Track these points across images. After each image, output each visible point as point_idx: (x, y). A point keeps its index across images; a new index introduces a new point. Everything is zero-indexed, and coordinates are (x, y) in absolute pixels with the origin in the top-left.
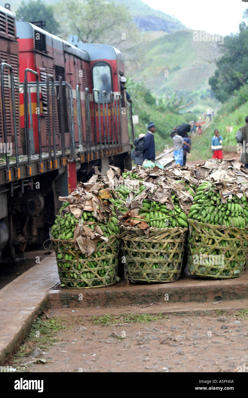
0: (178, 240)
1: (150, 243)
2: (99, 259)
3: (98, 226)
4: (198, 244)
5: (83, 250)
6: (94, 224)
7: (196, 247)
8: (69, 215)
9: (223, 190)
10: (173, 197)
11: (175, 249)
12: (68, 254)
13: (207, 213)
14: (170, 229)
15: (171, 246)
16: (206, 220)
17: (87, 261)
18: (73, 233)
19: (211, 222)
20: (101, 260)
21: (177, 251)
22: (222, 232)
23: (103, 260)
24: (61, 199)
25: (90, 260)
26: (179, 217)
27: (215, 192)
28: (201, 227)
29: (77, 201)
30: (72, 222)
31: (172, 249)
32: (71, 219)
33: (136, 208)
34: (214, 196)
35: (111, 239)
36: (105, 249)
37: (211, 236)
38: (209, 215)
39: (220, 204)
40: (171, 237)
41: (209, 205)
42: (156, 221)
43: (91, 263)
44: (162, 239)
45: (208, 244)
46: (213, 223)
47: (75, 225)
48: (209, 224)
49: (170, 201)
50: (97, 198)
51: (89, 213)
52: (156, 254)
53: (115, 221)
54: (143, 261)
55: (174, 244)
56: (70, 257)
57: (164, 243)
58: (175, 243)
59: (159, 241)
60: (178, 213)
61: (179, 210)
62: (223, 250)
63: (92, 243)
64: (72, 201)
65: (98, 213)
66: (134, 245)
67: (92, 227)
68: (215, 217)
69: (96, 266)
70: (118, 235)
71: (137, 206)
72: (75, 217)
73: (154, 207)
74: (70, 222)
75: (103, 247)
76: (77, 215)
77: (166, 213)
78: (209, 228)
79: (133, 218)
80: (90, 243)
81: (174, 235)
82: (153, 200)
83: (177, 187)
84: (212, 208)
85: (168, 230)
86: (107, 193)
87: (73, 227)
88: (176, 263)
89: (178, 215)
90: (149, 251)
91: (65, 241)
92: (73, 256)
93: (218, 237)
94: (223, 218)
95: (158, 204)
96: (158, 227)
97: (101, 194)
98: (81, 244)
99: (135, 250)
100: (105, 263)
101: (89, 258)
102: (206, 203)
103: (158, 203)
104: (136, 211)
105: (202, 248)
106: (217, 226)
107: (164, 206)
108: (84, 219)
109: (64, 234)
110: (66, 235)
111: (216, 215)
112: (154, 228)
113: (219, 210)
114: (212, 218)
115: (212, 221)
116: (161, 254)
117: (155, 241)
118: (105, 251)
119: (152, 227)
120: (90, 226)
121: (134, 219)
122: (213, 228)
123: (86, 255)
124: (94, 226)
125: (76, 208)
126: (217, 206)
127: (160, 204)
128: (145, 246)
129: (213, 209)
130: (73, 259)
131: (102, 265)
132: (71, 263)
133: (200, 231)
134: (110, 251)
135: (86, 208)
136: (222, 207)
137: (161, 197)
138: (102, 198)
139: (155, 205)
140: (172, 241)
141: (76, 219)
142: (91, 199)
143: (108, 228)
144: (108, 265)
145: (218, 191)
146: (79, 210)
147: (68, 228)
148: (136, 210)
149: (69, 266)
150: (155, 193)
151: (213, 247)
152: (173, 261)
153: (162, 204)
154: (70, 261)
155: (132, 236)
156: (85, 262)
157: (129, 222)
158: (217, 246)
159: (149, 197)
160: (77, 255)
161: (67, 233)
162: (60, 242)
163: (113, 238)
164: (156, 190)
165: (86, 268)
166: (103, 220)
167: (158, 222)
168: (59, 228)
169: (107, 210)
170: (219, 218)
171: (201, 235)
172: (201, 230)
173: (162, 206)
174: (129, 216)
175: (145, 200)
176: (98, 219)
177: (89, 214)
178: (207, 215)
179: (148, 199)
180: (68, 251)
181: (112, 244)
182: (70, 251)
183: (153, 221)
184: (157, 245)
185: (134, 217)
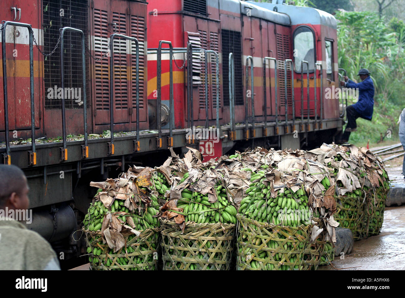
0: (221, 238)
1: (187, 239)
2: (131, 255)
3: (131, 218)
4: (245, 243)
5: (110, 245)
6: (126, 214)
7: (243, 247)
8: (99, 203)
9: (274, 182)
10: (220, 187)
11: (217, 248)
12: (97, 247)
13: (254, 208)
14: (210, 225)
15: (212, 244)
16: (253, 217)
17: (116, 257)
18: (102, 223)
19: (259, 219)
20: (133, 256)
21: (219, 251)
22: (270, 230)
23: (137, 257)
24: (93, 184)
25: (120, 255)
26: (224, 211)
27: (266, 184)
28: (248, 224)
29: (110, 187)
30: (101, 211)
31: (214, 247)
32: (100, 209)
33: (175, 198)
34: (264, 188)
35: (147, 233)
36: (138, 244)
37: (259, 235)
38: (256, 210)
39: (270, 198)
40: (211, 234)
41: (259, 199)
42: (195, 214)
43: (122, 259)
44: (201, 236)
45: (255, 244)
46: (260, 220)
47: (104, 215)
48: (256, 221)
49: (213, 192)
50: (134, 186)
51: (122, 202)
52: (194, 253)
53: (153, 213)
54: (180, 260)
55: (216, 242)
56: (99, 252)
57: (203, 241)
58: (218, 242)
59: (197, 238)
60: (224, 207)
61: (225, 204)
62: (271, 252)
63: (122, 237)
64: (104, 188)
65: (131, 203)
66: (171, 241)
67: (124, 218)
68: (262, 213)
69: (127, 263)
70: (156, 229)
71: (176, 196)
72: (104, 206)
73: (196, 198)
74: (99, 211)
75: (136, 242)
76: (107, 204)
77: (208, 206)
78: (256, 226)
79: (170, 210)
80: (119, 237)
81: (216, 231)
82: (195, 190)
83: (241, 176)
84: (260, 202)
85: (207, 226)
86: (146, 179)
87: (102, 217)
88: (218, 265)
89: (223, 208)
90: (186, 249)
91: (93, 232)
92: (102, 250)
93: (265, 237)
94: (273, 214)
95: (200, 195)
96: (196, 222)
97: (139, 181)
98: (108, 237)
99: (172, 247)
100: (139, 260)
101: (119, 253)
102: (256, 196)
103: (199, 193)
104: (174, 202)
105: (248, 249)
106: (265, 223)
107: (206, 198)
108: (115, 208)
109: (93, 225)
110: (95, 226)
111: (264, 211)
112: (191, 222)
113: (268, 205)
114: (260, 214)
115: (259, 217)
116: (200, 253)
117: (192, 238)
118: (138, 247)
119: (189, 222)
120: (121, 216)
121: (171, 212)
122: (261, 225)
123: (114, 249)
124: (126, 217)
125: (107, 196)
126: (266, 200)
127: (201, 195)
128: (182, 243)
129: (262, 203)
130: (101, 254)
131: (134, 262)
132: (100, 258)
133: (246, 229)
134: (146, 246)
135: (119, 196)
136: (271, 202)
137: (203, 187)
138: (139, 185)
139: (197, 196)
140: (214, 238)
141: (106, 208)
142: (126, 186)
143: (144, 221)
144: (142, 263)
145: (268, 183)
146: (111, 198)
147: (97, 218)
148: (174, 200)
149: (97, 262)
150: (198, 183)
151: (260, 248)
152: (215, 262)
153: (204, 196)
154: (98, 256)
155: (168, 231)
156: (114, 258)
157: (166, 214)
158: (265, 247)
159: (190, 187)
160: (106, 249)
161: (95, 224)
162: (89, 234)
163: (149, 232)
164: (199, 179)
165: (115, 264)
166: (138, 210)
167: (197, 216)
168: (89, 218)
169: (142, 200)
170: (267, 215)
171: (248, 233)
172: (248, 228)
173: (204, 198)
174: (167, 207)
175: (186, 190)
176: (131, 209)
177: (122, 204)
178: (254, 210)
179: (189, 189)
180: (96, 244)
181: (149, 238)
182: (98, 244)
183: (191, 214)
184: (196, 243)
185: (172, 209)
